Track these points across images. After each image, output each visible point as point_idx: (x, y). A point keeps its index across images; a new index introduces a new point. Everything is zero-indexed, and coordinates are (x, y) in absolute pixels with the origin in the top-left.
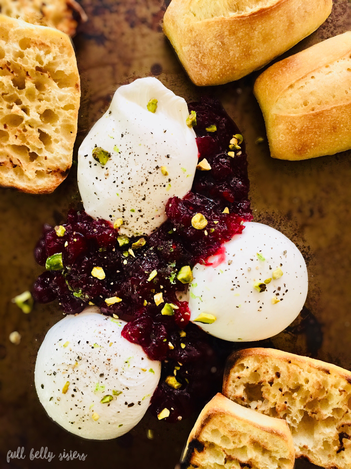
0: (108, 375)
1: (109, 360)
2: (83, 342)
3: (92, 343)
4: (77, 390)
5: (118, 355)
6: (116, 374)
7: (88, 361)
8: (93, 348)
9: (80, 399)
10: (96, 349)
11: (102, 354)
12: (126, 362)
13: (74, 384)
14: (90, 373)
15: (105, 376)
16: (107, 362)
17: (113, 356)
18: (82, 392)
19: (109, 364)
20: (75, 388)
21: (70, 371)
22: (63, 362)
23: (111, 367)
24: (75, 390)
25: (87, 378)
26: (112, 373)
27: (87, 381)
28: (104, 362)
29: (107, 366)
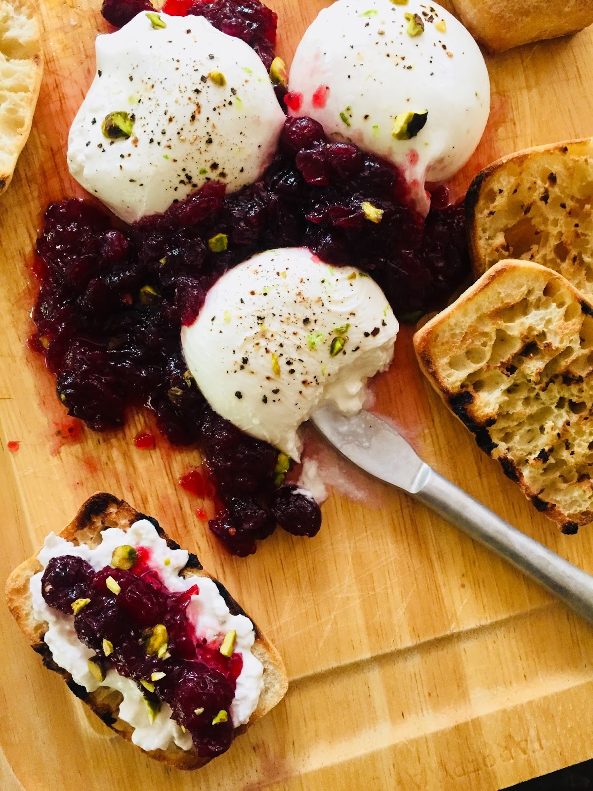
0: (314, 314)
1: (299, 294)
2: (247, 297)
3: (259, 290)
4: (291, 361)
5: (305, 280)
6: (323, 305)
7: (274, 315)
8: (265, 294)
9: (304, 371)
10: (272, 293)
11: (284, 293)
12: (323, 282)
13: (281, 355)
14: (291, 329)
15: (312, 318)
16: (299, 299)
17: (300, 285)
18: (300, 360)
19: (304, 298)
20: (288, 360)
21: (263, 343)
22: (245, 337)
23: (309, 302)
24: (289, 363)
25: (292, 337)
26: (317, 309)
27: (295, 341)
28: (295, 302)
29: (302, 303)
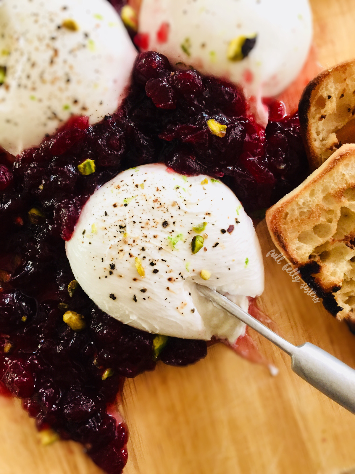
0: (172, 217)
1: (156, 201)
2: (110, 210)
3: (120, 202)
4: (154, 262)
5: (160, 188)
6: (179, 208)
7: (134, 222)
8: (126, 205)
9: (167, 269)
10: (132, 203)
11: (142, 202)
12: (178, 188)
13: (144, 257)
14: (150, 233)
15: (170, 221)
16: (156, 205)
17: (157, 193)
18: (163, 260)
19: (161, 204)
20: (151, 261)
21: (126, 248)
22: (109, 246)
23: (166, 206)
24: (152, 264)
25: (153, 241)
26: (174, 211)
27: (157, 243)
28: (153, 208)
29: (160, 209)
